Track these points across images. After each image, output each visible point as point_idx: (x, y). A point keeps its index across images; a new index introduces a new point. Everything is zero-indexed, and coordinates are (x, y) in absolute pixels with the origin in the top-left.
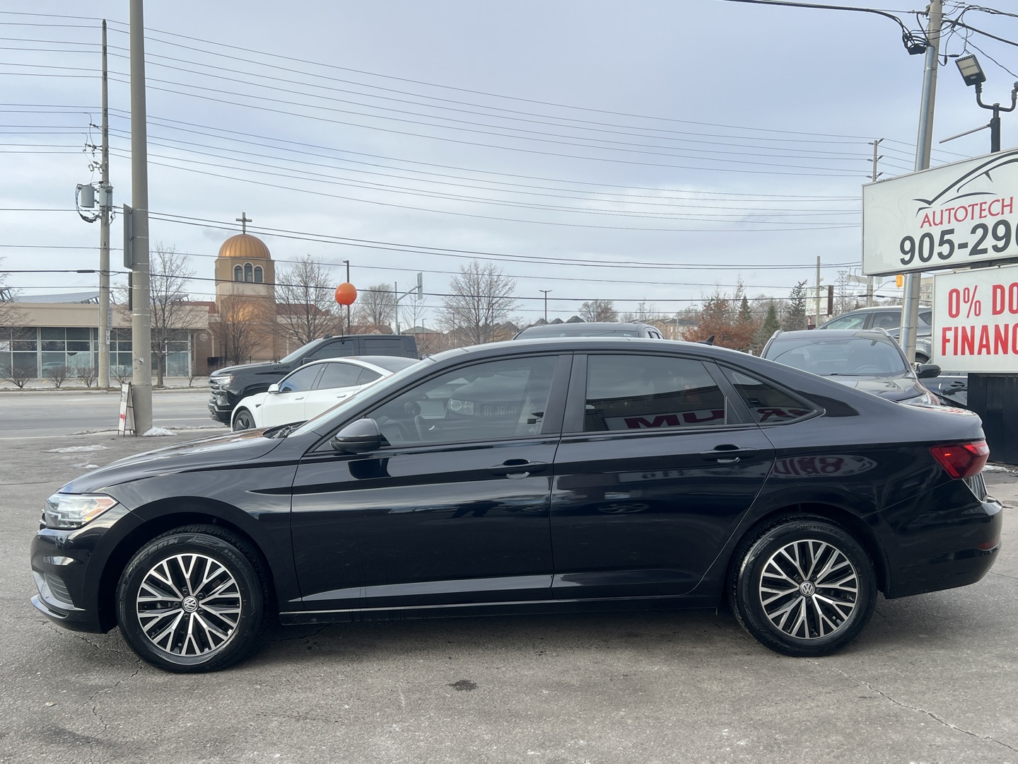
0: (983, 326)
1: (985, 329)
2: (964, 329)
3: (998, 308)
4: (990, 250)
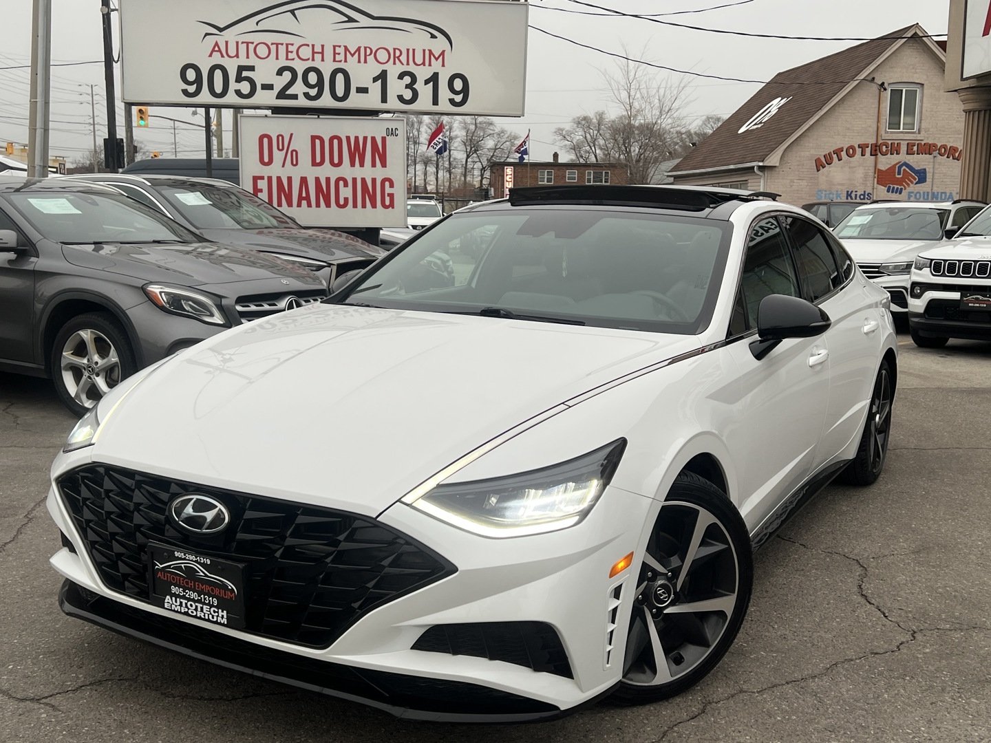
0: (301, 177)
1: (304, 181)
2: (279, 179)
3: (318, 160)
4: (301, 97)
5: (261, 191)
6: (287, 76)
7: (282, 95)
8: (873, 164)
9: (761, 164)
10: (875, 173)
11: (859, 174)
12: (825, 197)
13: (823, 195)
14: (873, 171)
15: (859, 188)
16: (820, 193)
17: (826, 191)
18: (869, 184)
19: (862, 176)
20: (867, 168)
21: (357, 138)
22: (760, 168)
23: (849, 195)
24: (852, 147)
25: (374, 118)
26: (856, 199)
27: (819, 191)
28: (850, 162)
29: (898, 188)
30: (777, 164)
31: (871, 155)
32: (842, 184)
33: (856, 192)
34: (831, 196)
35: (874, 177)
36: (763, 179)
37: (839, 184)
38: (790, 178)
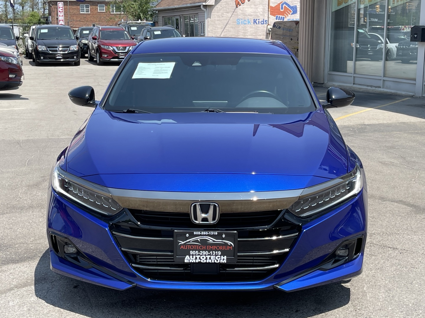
8: (267, 4)
9: (204, 4)
10: (269, 9)
11: (260, 9)
12: (242, 23)
13: (240, 22)
14: (267, 7)
15: (261, 17)
16: (238, 20)
17: (242, 19)
18: (266, 15)
19: (262, 10)
20: (264, 6)
22: (205, 6)
23: (255, 22)
26: (259, 24)
27: (238, 19)
29: (282, 17)
30: (214, 4)
32: (251, 15)
33: (259, 20)
34: (245, 22)
35: (269, 11)
36: (206, 12)
37: (249, 15)
38: (221, 12)
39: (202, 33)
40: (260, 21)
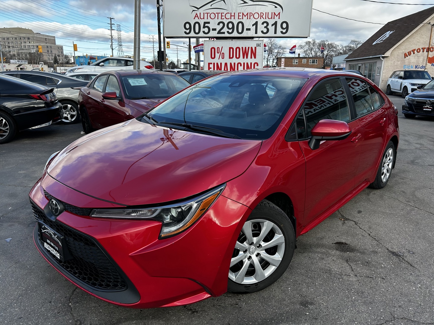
0: (225, 63)
2: (217, 64)
3: (231, 56)
4: (226, 33)
5: (211, 68)
6: (221, 25)
7: (219, 32)
8: (427, 55)
9: (383, 56)
10: (427, 59)
11: (421, 59)
12: (407, 67)
13: (406, 67)
14: (426, 58)
15: (421, 64)
17: (407, 66)
18: (425, 63)
19: (422, 60)
20: (424, 57)
21: (246, 48)
22: (383, 57)
23: (416, 67)
24: (419, 49)
25: (252, 40)
26: (419, 68)
27: (404, 66)
28: (418, 55)
30: (389, 56)
31: (426, 52)
32: (414, 63)
33: (419, 65)
34: (409, 67)
35: (427, 60)
36: (383, 61)
37: (412, 63)
38: (394, 61)
39: (378, 74)
40: (420, 67)
